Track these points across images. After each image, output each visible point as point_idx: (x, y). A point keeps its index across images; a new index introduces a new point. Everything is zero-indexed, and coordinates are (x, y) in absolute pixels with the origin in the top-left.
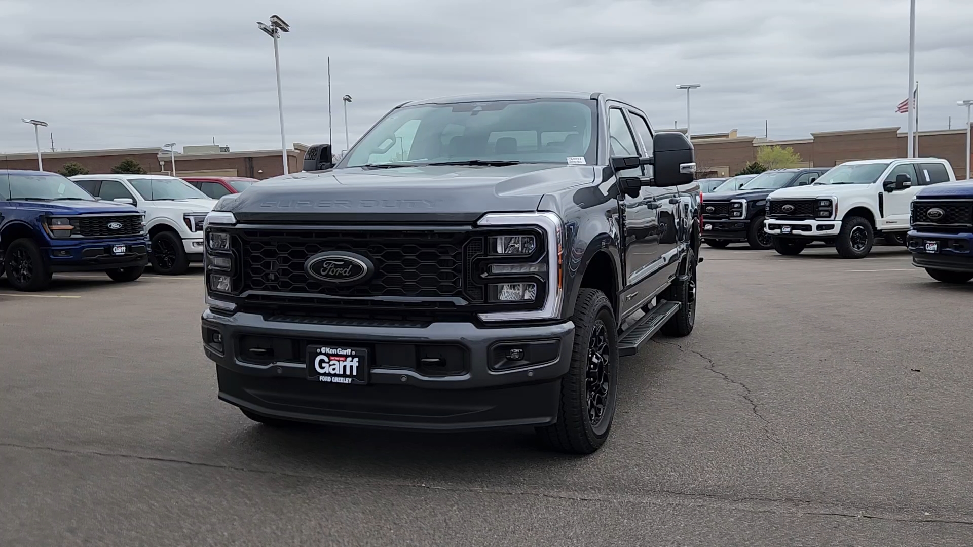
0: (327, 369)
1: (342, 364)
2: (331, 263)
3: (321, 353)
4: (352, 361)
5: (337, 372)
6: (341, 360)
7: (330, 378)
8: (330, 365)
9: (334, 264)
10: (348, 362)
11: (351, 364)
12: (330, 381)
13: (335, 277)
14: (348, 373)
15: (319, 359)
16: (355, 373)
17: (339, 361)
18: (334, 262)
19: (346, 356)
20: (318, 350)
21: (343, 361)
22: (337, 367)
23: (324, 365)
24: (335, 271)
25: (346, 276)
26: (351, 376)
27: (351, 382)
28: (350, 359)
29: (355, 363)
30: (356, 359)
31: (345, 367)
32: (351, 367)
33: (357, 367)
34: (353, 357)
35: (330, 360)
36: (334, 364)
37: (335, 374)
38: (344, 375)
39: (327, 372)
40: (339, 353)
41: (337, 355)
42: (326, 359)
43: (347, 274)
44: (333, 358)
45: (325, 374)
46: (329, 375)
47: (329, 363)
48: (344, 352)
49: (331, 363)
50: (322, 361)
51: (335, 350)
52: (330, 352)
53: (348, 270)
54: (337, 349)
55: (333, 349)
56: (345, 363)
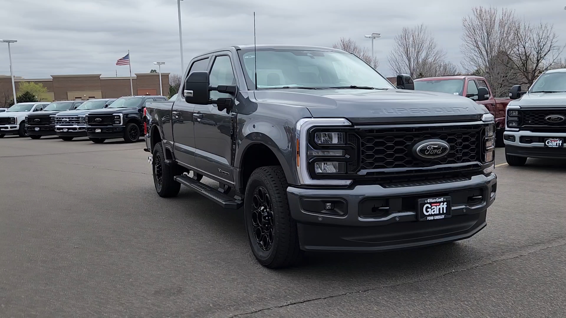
0: (430, 212)
1: (438, 207)
2: (431, 147)
3: (428, 203)
4: (443, 205)
5: (435, 213)
6: (438, 205)
7: (433, 217)
8: (432, 209)
9: (433, 147)
10: (441, 206)
11: (443, 206)
12: (433, 219)
13: (433, 155)
14: (441, 212)
15: (426, 206)
16: (445, 212)
17: (436, 206)
18: (433, 146)
19: (440, 202)
20: (426, 201)
21: (439, 205)
22: (436, 210)
23: (428, 210)
24: (434, 151)
25: (439, 154)
26: (443, 214)
27: (444, 217)
28: (442, 203)
29: (445, 206)
30: (445, 203)
31: (440, 209)
32: (443, 208)
33: (446, 207)
34: (444, 202)
35: (432, 206)
36: (434, 208)
37: (435, 214)
38: (439, 214)
39: (430, 214)
40: (437, 201)
41: (436, 202)
42: (430, 206)
43: (439, 153)
44: (433, 205)
45: (429, 215)
46: (431, 215)
47: (431, 208)
48: (440, 200)
49: (432, 208)
50: (427, 208)
51: (435, 200)
52: (433, 201)
53: (440, 150)
54: (436, 199)
55: (434, 199)
56: (440, 207)
